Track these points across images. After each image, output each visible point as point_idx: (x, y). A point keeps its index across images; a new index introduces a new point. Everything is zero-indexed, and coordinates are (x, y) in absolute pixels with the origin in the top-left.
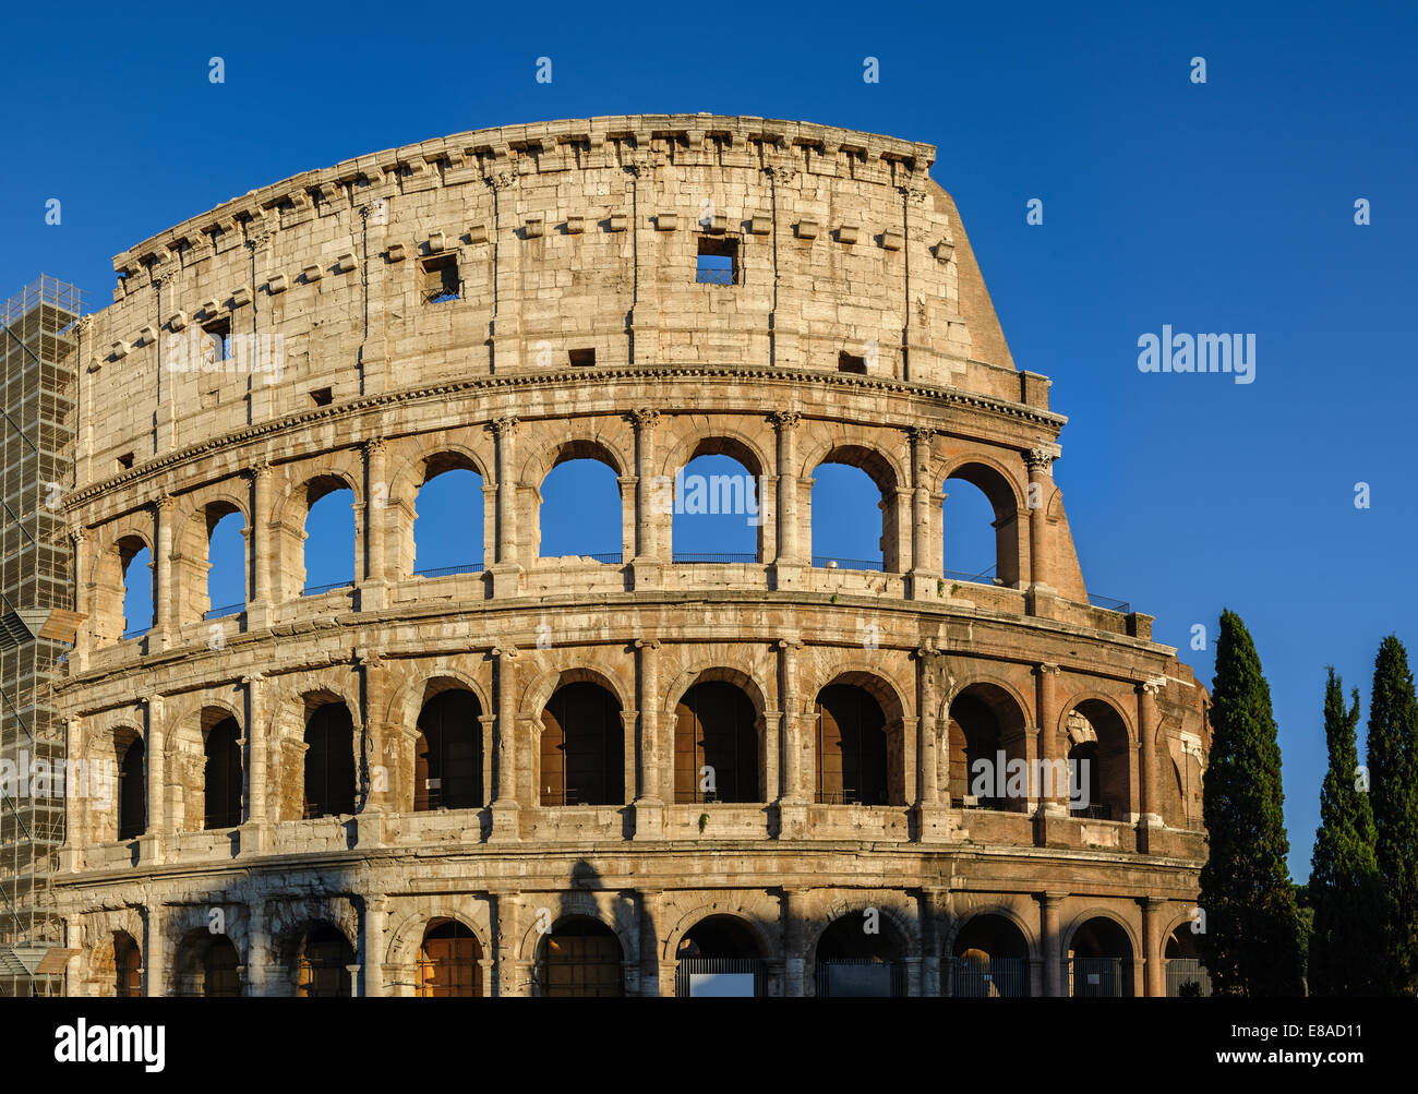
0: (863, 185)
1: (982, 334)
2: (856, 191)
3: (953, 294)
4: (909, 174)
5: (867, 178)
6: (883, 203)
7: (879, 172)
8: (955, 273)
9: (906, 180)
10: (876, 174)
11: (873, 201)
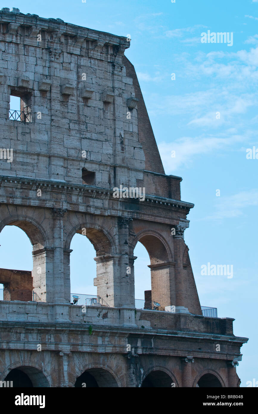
0: (92, 61)
1: (149, 153)
2: (89, 64)
3: (136, 130)
4: (115, 55)
5: (95, 56)
6: (103, 71)
7: (101, 53)
8: (136, 116)
9: (113, 57)
10: (99, 54)
11: (98, 71)
